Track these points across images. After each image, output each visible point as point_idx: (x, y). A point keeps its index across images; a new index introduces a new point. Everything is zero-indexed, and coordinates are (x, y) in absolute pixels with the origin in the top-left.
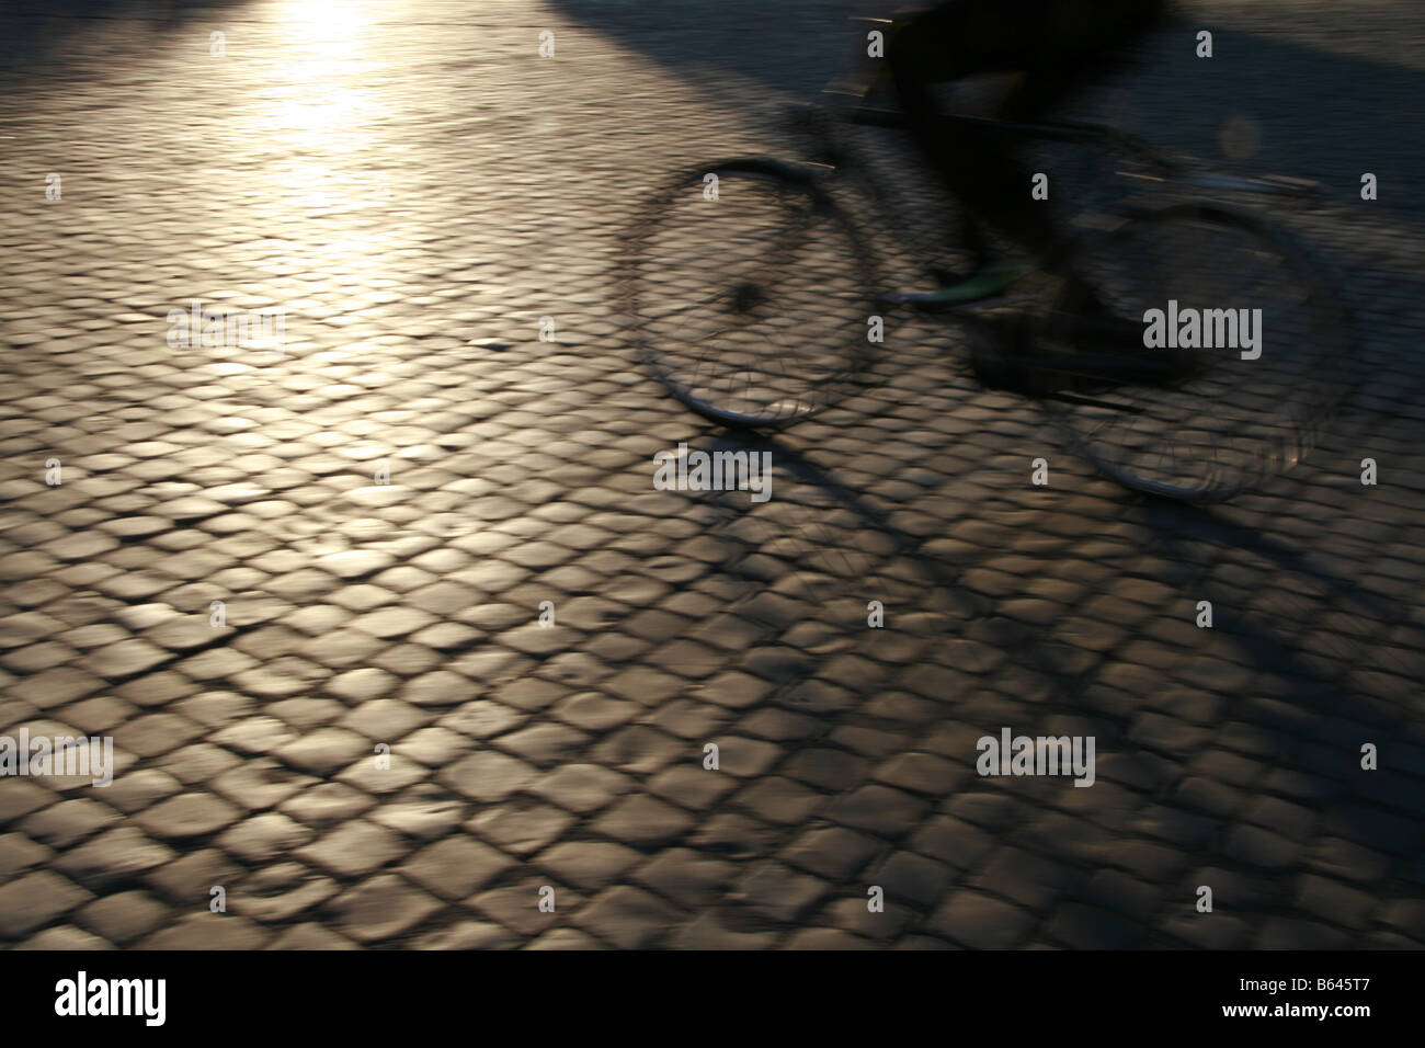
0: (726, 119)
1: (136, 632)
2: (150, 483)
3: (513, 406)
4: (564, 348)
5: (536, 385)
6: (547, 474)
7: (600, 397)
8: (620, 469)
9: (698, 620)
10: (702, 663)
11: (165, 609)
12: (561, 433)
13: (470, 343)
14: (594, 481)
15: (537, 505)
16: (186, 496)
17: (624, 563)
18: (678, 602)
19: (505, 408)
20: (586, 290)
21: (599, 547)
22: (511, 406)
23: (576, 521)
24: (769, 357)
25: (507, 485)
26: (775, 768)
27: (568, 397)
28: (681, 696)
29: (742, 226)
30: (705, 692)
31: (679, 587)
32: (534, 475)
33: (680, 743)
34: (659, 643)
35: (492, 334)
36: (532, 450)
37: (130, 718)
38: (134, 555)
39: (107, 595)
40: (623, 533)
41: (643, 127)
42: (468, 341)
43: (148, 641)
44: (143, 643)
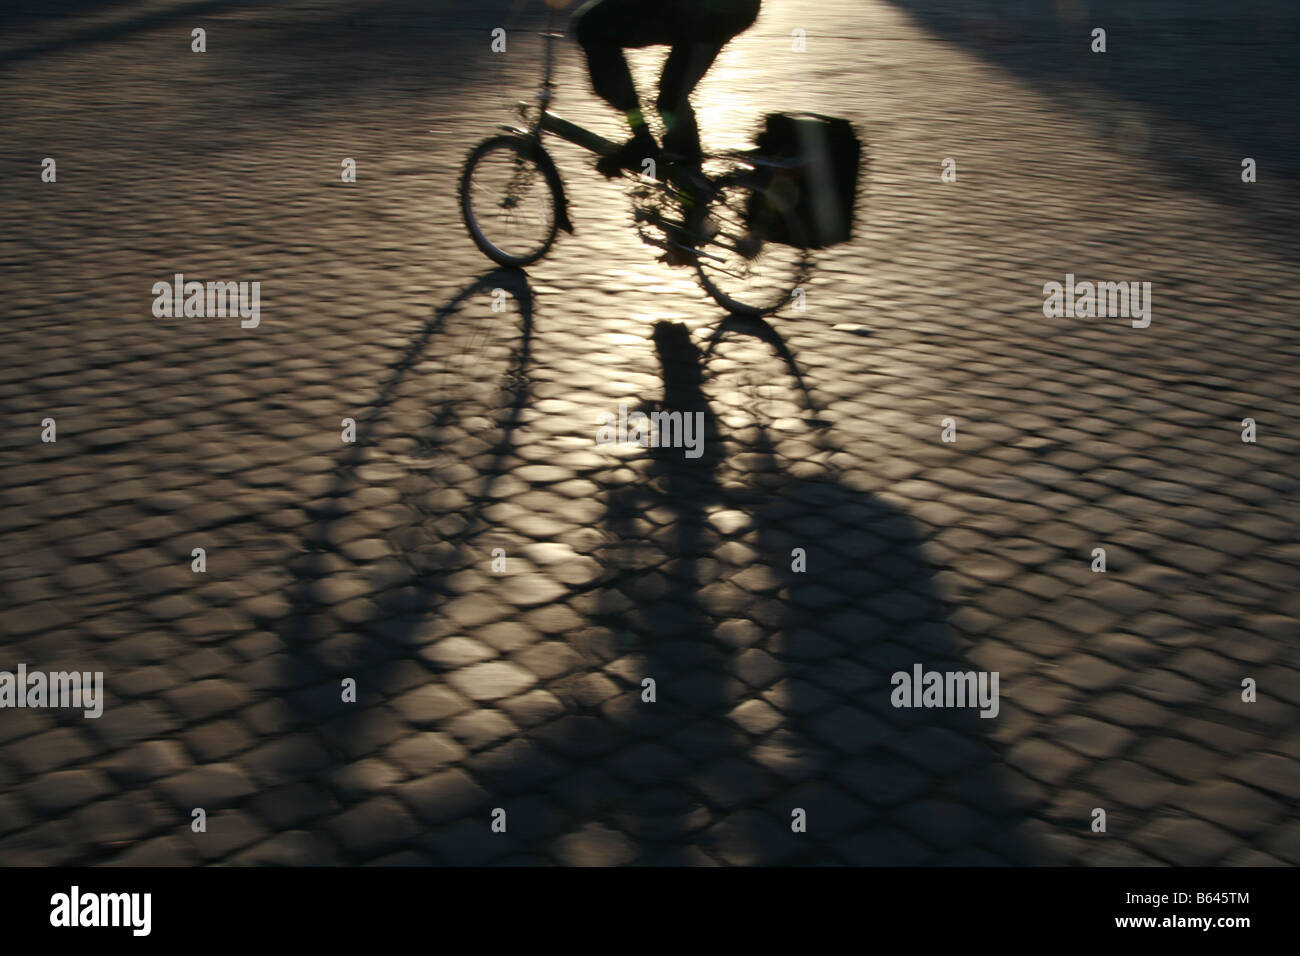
0: (1078, 128)
1: (541, 567)
2: (554, 435)
3: (876, 387)
4: (926, 338)
5: (898, 370)
6: (910, 453)
7: (957, 384)
8: (976, 453)
9: (1048, 601)
10: (1053, 643)
11: (566, 549)
12: (919, 416)
13: (836, 327)
14: (950, 463)
15: (897, 480)
16: (584, 449)
17: (978, 541)
18: (1033, 584)
19: (869, 389)
20: (943, 284)
21: (956, 525)
22: (873, 388)
23: (934, 499)
24: (1120, 356)
25: (869, 460)
26: (1127, 752)
27: (929, 383)
28: (1033, 673)
29: (1095, 230)
30: (1056, 672)
31: (1032, 569)
32: (894, 452)
33: (1034, 718)
34: (1013, 620)
35: (855, 321)
36: (893, 430)
37: (536, 643)
38: (540, 498)
39: (518, 532)
40: (978, 513)
41: (998, 134)
42: (833, 325)
43: (550, 576)
44: (547, 577)
